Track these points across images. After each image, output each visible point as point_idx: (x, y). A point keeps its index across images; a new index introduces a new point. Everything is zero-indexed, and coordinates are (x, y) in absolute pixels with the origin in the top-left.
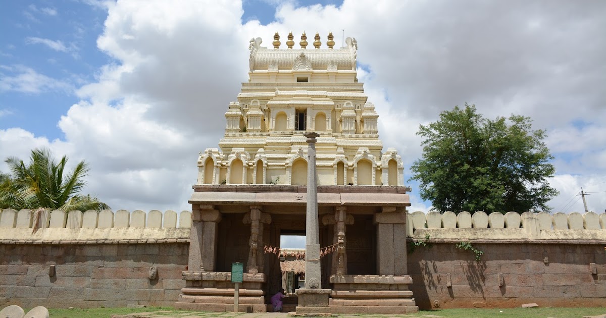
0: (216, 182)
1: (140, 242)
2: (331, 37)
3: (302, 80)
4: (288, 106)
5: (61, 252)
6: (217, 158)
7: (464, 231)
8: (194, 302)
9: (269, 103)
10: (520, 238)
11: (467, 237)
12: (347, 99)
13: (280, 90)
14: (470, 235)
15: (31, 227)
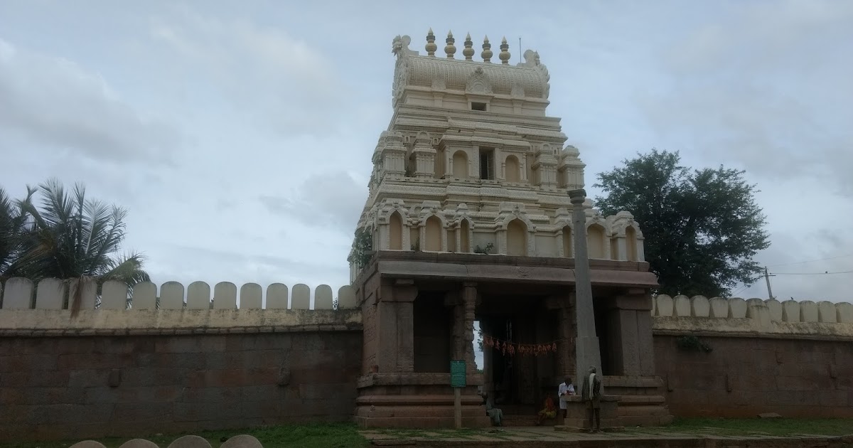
0: (407, 247)
1: (263, 330)
2: (504, 46)
3: (479, 107)
4: (470, 144)
5: (129, 348)
6: (406, 214)
7: (683, 320)
8: (393, 416)
9: (444, 137)
10: (748, 330)
11: (688, 328)
12: (542, 138)
13: (453, 118)
14: (691, 325)
15: (65, 306)
